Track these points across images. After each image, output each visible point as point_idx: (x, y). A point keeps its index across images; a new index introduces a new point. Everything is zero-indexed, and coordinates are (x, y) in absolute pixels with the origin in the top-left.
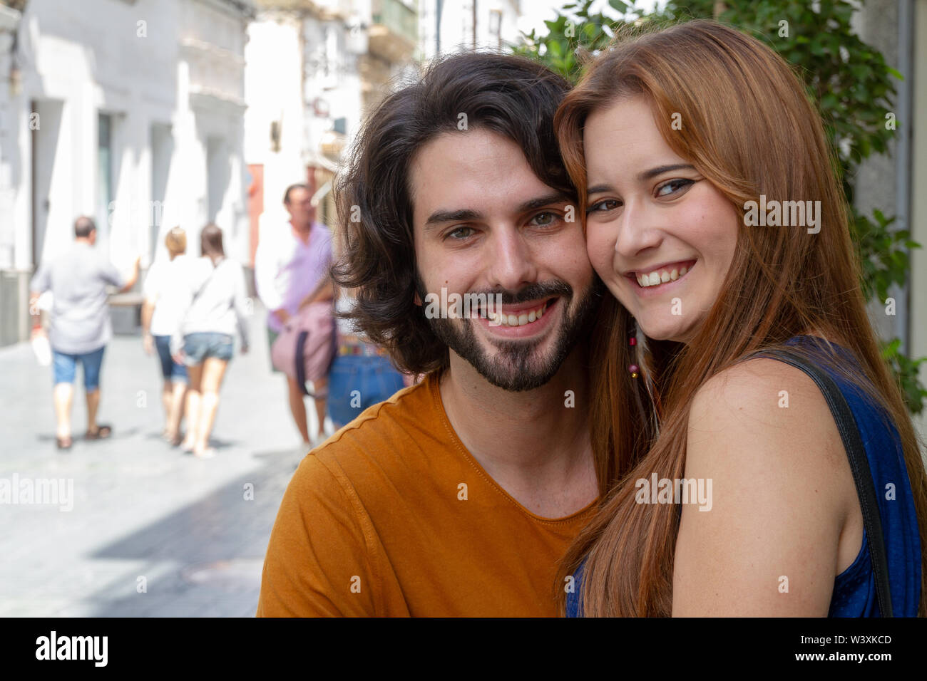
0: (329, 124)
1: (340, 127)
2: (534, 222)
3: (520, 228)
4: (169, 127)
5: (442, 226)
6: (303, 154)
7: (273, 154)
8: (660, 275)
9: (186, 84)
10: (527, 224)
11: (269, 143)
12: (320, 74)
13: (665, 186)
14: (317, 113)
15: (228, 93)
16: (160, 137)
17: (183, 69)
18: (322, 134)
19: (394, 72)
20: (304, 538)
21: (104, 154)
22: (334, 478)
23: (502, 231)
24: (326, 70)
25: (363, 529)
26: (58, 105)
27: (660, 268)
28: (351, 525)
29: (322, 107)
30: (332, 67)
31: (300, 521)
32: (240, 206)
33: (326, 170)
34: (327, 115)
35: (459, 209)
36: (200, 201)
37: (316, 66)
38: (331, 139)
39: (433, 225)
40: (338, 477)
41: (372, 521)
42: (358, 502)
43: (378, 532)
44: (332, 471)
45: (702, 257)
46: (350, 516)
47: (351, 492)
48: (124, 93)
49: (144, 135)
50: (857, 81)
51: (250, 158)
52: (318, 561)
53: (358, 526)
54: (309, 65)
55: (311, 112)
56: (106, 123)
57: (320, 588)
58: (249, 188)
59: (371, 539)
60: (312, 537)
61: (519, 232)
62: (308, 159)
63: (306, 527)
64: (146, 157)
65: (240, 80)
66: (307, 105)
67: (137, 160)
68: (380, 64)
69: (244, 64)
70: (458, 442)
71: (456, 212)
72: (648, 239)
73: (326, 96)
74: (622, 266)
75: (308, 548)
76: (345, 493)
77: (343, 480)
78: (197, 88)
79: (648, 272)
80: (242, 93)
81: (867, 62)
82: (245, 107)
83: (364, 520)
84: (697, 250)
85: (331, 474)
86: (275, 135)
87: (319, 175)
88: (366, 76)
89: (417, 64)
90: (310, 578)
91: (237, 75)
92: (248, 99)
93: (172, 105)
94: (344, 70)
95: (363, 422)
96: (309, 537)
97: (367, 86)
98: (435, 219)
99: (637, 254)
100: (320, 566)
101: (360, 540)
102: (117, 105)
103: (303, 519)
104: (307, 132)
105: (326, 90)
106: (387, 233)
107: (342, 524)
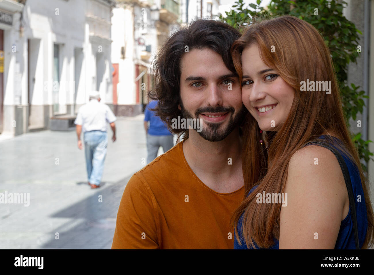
0: (144, 48)
1: (148, 49)
2: (224, 83)
3: (219, 85)
4: (82, 49)
5: (190, 82)
6: (134, 60)
7: (122, 60)
8: (266, 109)
9: (88, 32)
10: (221, 83)
11: (120, 55)
12: (141, 28)
13: (267, 76)
14: (140, 44)
15: (105, 36)
16: (78, 53)
17: (87, 27)
18: (141, 52)
19: (170, 28)
20: (131, 205)
21: (56, 60)
22: (143, 183)
23: (212, 86)
24: (143, 26)
25: (153, 201)
26: (38, 41)
27: (265, 106)
28: (148, 200)
29: (142, 41)
30: (145, 26)
31: (130, 198)
32: (109, 80)
33: (143, 66)
34: (144, 44)
35: (198, 76)
36: (94, 78)
37: (139, 25)
38: (145, 54)
39: (187, 81)
40: (144, 183)
41: (156, 199)
42: (151, 192)
43: (158, 202)
44: (142, 181)
45: (279, 103)
46: (148, 197)
47: (148, 188)
48: (64, 36)
49: (72, 52)
50: (345, 35)
51: (114, 61)
52: (137, 213)
53: (151, 200)
54: (136, 25)
55: (137, 43)
56: (57, 47)
57: (137, 222)
58: (113, 73)
59: (155, 204)
60: (134, 204)
61: (218, 86)
62: (136, 62)
63: (132, 200)
64: (73, 61)
65: (109, 31)
66: (135, 40)
67: (69, 62)
68: (164, 24)
69: (111, 24)
70: (189, 168)
71: (196, 77)
72: (260, 96)
73: (144, 37)
74: (253, 105)
75: (133, 208)
76: (147, 189)
77: (146, 184)
78: (92, 34)
79: (261, 107)
80: (110, 36)
81: (349, 28)
82: (111, 41)
83: (153, 198)
84: (277, 100)
85: (142, 182)
86: (123, 52)
87: (140, 68)
88: (159, 29)
89: (179, 24)
90: (134, 219)
91: (108, 28)
92: (113, 38)
93: (83, 40)
94: (150, 27)
95: (154, 162)
96: (133, 204)
97: (159, 33)
98: (189, 79)
99: (256, 101)
100: (137, 214)
101: (151, 205)
102: (61, 41)
103: (131, 198)
104: (135, 51)
105: (143, 34)
106: (170, 83)
107: (145, 199)
